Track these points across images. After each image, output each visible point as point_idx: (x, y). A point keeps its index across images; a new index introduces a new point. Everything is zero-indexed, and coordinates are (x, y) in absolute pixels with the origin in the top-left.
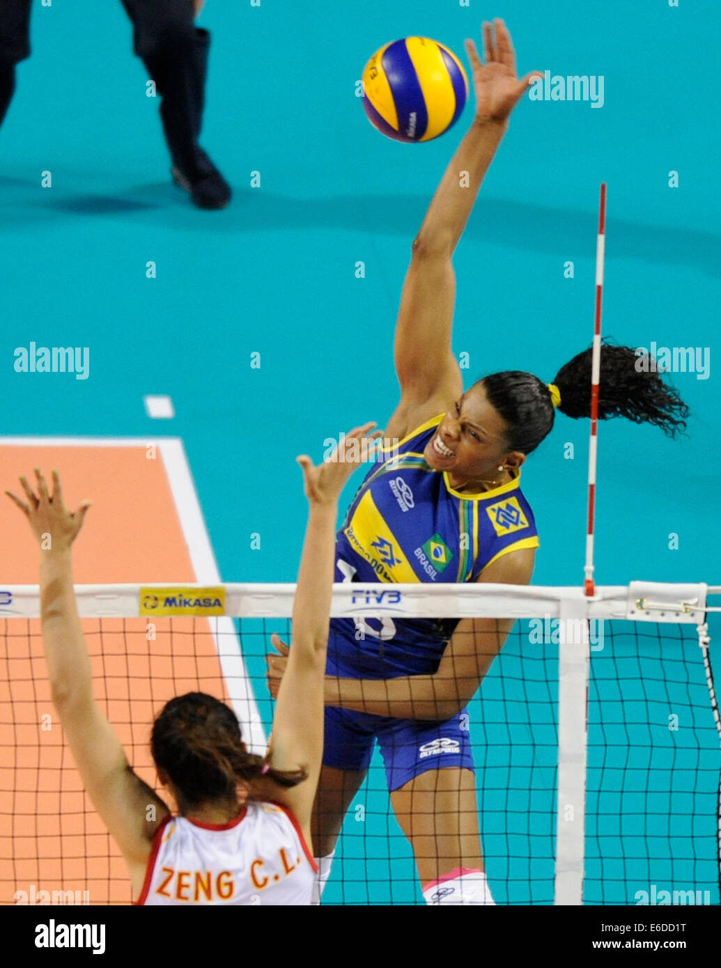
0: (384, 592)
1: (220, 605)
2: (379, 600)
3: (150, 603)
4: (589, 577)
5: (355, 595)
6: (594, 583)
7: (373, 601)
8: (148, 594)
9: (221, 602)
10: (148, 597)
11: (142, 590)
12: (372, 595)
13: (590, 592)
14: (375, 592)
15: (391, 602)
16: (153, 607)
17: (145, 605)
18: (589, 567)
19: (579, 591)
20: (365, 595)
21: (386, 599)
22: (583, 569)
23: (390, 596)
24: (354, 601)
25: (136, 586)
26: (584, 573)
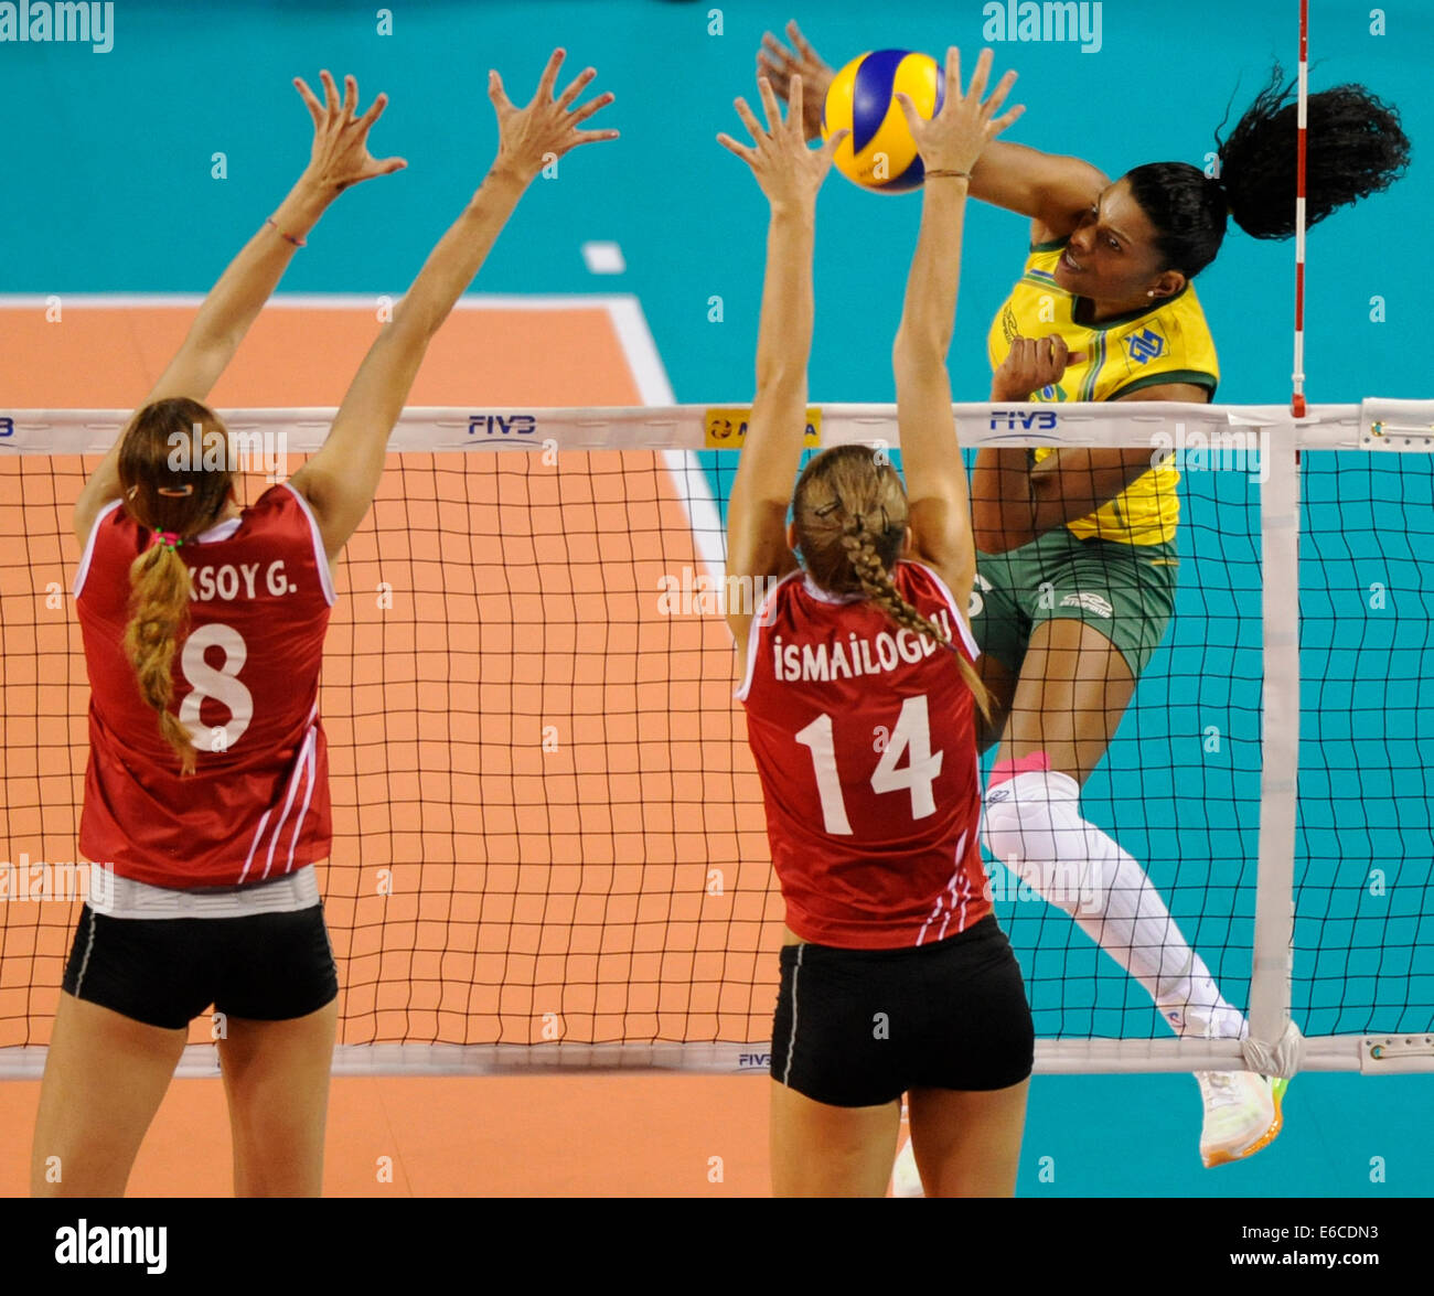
0: (1034, 414)
1: (813, 432)
2: (1027, 425)
3: (720, 429)
4: (1298, 390)
5: (997, 418)
6: (1305, 399)
7: (1019, 426)
8: (718, 419)
9: (815, 428)
10: (717, 422)
11: (710, 412)
12: (1017, 418)
13: (1299, 412)
14: (1022, 414)
15: (1042, 427)
16: (724, 436)
17: (713, 433)
18: (1298, 375)
19: (1284, 411)
20: (1008, 418)
21: (1036, 423)
22: (1290, 378)
23: (1041, 419)
24: (993, 425)
25: (702, 408)
26: (1291, 383)
